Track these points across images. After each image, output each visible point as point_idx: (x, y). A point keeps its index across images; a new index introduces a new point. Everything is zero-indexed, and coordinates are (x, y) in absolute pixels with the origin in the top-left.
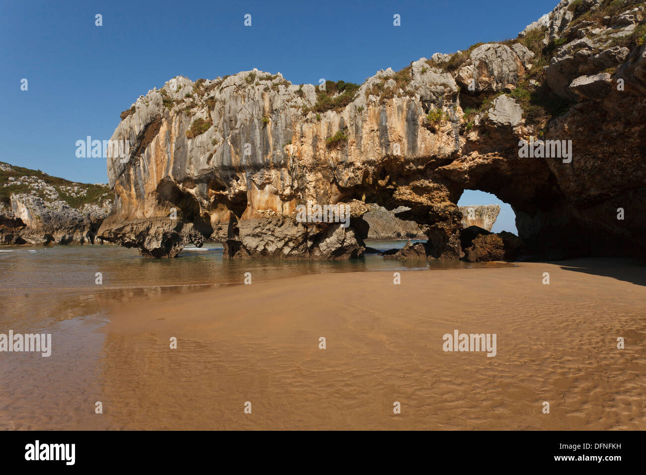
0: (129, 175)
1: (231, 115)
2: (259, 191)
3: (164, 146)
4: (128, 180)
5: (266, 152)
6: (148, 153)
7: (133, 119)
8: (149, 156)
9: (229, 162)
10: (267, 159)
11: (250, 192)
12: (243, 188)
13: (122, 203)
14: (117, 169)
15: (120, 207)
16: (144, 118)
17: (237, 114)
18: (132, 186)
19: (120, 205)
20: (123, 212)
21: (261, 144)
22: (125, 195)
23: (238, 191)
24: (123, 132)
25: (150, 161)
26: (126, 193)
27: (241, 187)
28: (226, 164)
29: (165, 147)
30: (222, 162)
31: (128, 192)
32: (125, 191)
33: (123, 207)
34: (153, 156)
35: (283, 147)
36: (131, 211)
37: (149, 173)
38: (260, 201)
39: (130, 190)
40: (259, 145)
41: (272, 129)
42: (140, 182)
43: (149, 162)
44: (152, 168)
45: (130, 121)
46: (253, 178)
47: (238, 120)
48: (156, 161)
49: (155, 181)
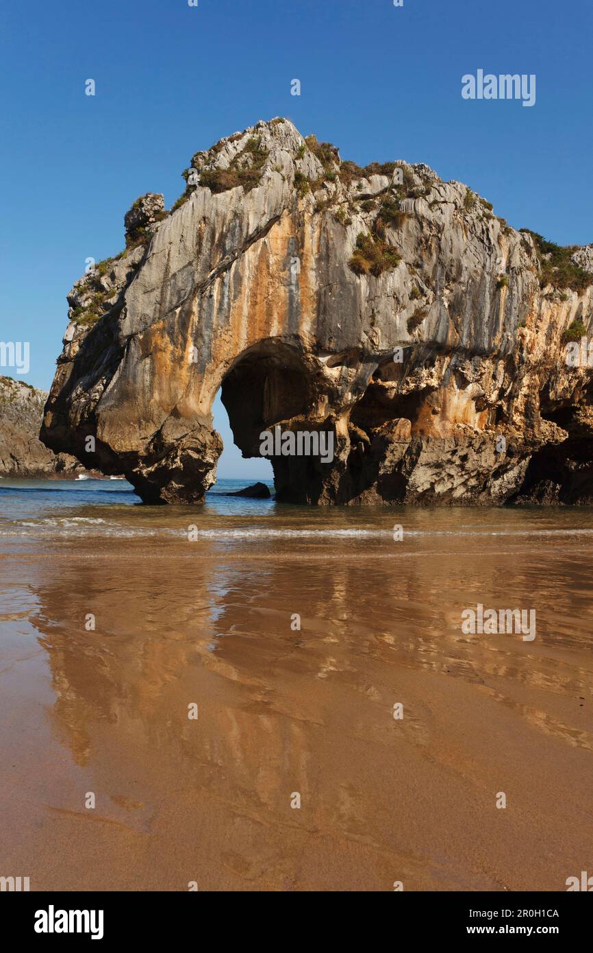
0: (189, 313)
1: (454, 256)
2: (458, 391)
3: (281, 267)
4: (184, 324)
5: (493, 332)
6: (236, 272)
7: (252, 197)
8: (238, 279)
9: (445, 337)
10: (494, 344)
11: (445, 391)
12: (434, 382)
13: (153, 373)
14: (171, 295)
15: (147, 383)
16: (274, 204)
17: (461, 258)
18: (190, 339)
19: (147, 377)
20: (156, 396)
21: (489, 317)
22: (167, 357)
23: (425, 386)
24: (212, 216)
25: (240, 292)
26: (173, 353)
27: (433, 380)
28: (439, 339)
29: (284, 270)
30: (436, 335)
31: (178, 352)
32: (171, 347)
33: (156, 385)
34: (247, 284)
35: (515, 328)
36: (176, 395)
37: (227, 317)
38: (457, 408)
39: (184, 348)
40: (486, 319)
41: (506, 297)
42: (206, 332)
43: (238, 292)
44: (241, 308)
45: (239, 200)
46: (463, 369)
47: (464, 269)
48: (254, 295)
49: (244, 336)
